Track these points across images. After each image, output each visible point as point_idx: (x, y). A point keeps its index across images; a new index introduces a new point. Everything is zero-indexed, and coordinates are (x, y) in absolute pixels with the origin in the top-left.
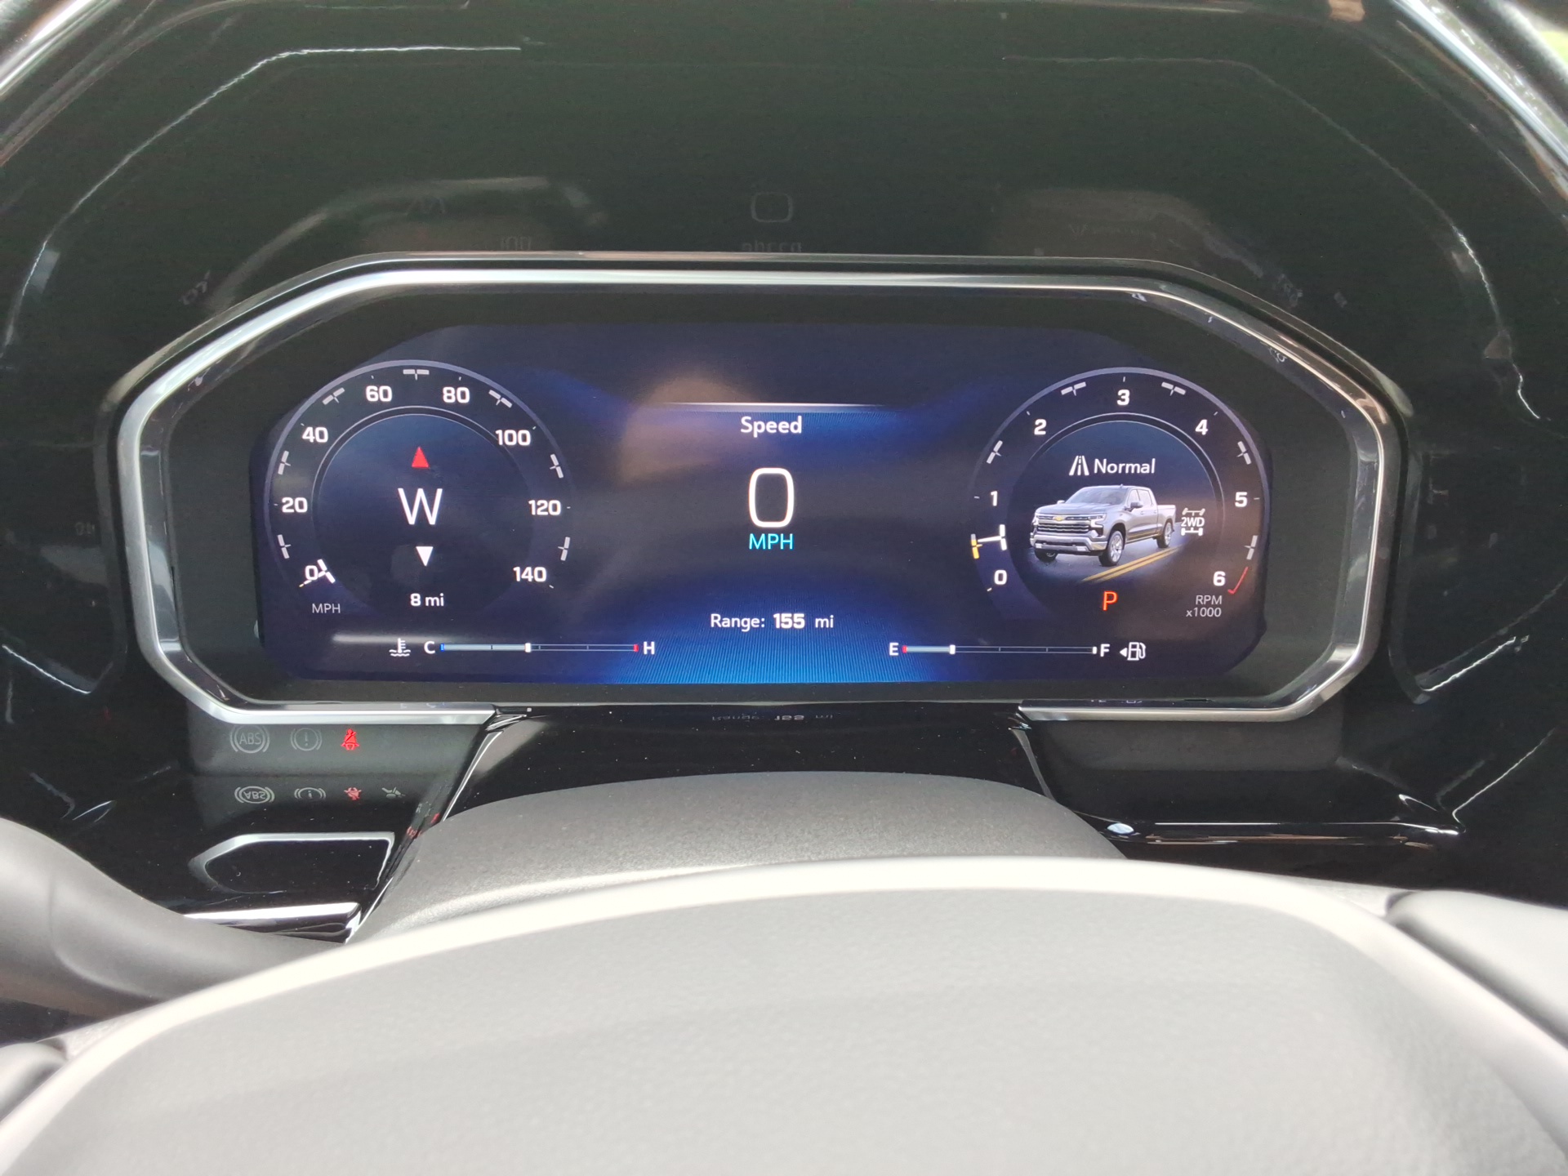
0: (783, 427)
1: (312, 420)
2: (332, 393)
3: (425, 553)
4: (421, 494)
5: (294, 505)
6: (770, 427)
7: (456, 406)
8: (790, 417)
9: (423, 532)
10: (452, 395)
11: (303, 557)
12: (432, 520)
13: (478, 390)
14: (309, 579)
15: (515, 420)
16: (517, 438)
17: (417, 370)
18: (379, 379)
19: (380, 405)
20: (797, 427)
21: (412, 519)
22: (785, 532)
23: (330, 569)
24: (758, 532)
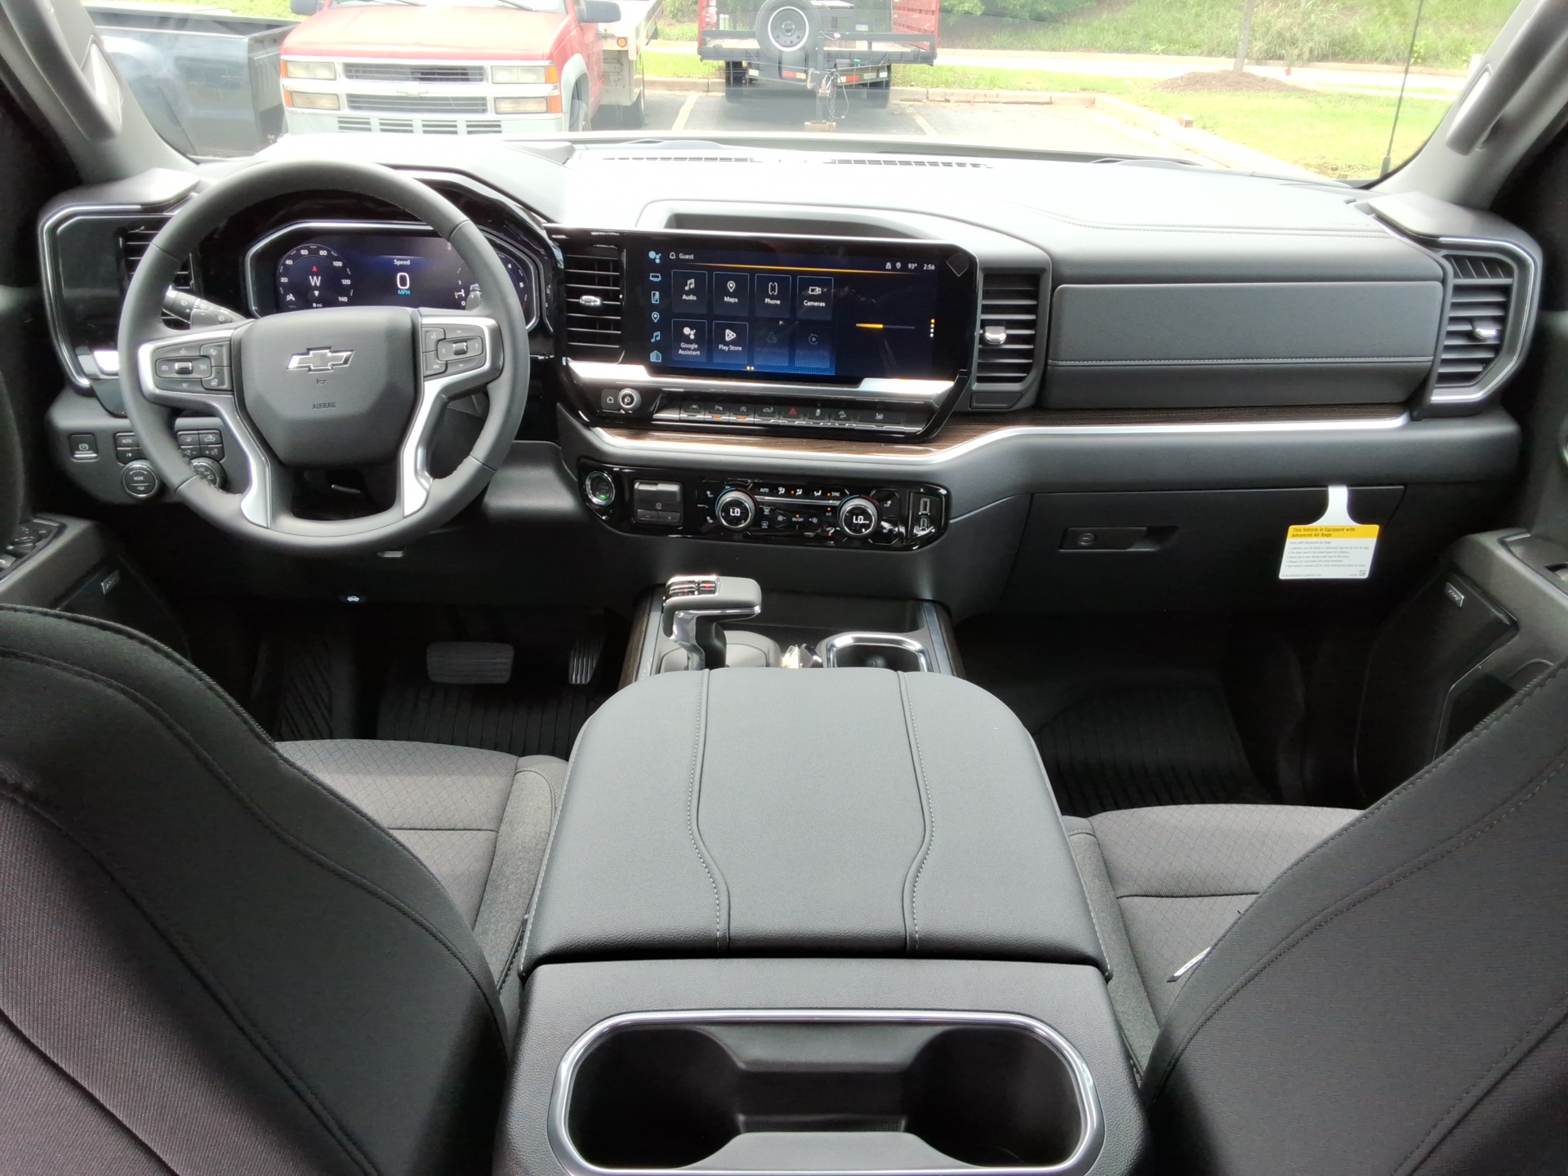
0: (405, 263)
1: (289, 258)
2: (293, 252)
3: (317, 293)
4: (315, 278)
5: (284, 280)
6: (402, 263)
7: (323, 256)
8: (406, 260)
9: (316, 288)
10: (323, 253)
11: (287, 293)
12: (318, 284)
13: (329, 252)
14: (288, 299)
15: (338, 259)
16: (338, 264)
17: (313, 247)
18: (304, 248)
19: (304, 255)
20: (408, 263)
21: (313, 284)
22: (407, 290)
23: (294, 296)
24: (401, 290)
